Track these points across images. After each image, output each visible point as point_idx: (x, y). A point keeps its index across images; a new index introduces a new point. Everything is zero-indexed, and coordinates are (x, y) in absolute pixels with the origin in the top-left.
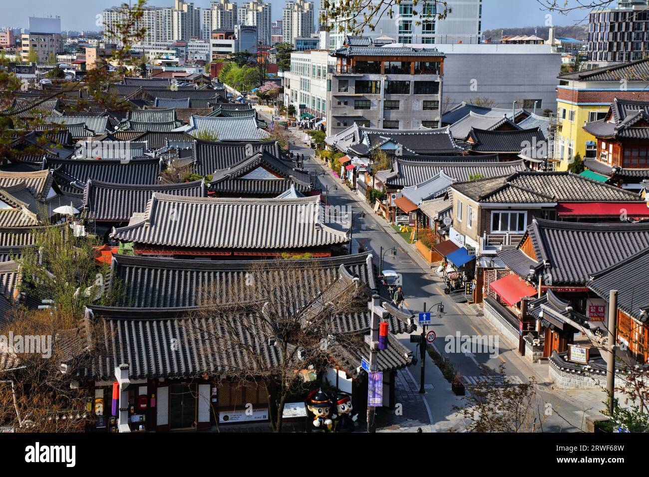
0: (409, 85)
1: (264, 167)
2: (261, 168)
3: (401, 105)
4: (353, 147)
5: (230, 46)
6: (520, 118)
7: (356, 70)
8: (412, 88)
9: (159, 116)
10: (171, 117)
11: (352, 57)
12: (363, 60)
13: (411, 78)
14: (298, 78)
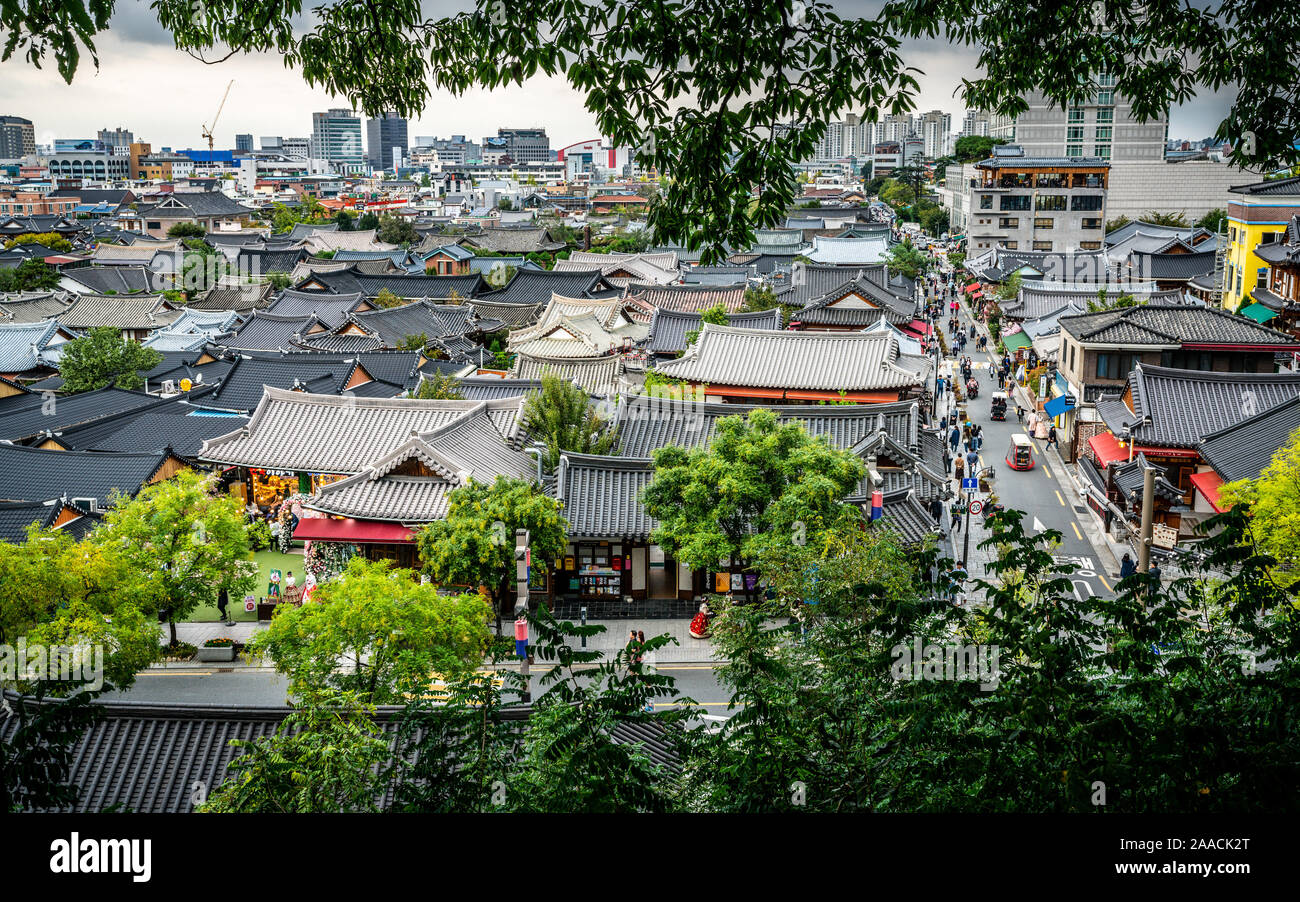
0: (1066, 202)
1: (857, 294)
2: (853, 296)
3: (1056, 223)
4: (985, 271)
5: (894, 160)
6: (1198, 240)
7: (1002, 184)
8: (1069, 205)
9: (785, 239)
10: (798, 239)
11: (997, 169)
12: (1011, 171)
13: (1068, 193)
14: (950, 193)
